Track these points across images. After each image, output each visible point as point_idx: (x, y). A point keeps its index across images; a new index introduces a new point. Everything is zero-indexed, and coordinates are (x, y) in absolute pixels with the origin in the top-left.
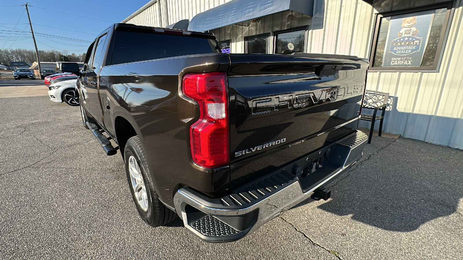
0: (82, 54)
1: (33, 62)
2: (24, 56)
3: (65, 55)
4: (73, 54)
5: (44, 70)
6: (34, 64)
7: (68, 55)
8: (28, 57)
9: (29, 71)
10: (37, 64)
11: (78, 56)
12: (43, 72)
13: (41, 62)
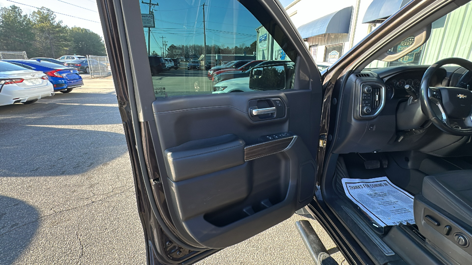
0: (234, 47)
1: (201, 55)
2: (196, 50)
3: (222, 48)
4: (228, 47)
5: (208, 62)
6: (201, 56)
7: (224, 48)
8: (199, 51)
9: (197, 62)
10: (204, 56)
11: (231, 48)
12: (207, 64)
13: (207, 55)
